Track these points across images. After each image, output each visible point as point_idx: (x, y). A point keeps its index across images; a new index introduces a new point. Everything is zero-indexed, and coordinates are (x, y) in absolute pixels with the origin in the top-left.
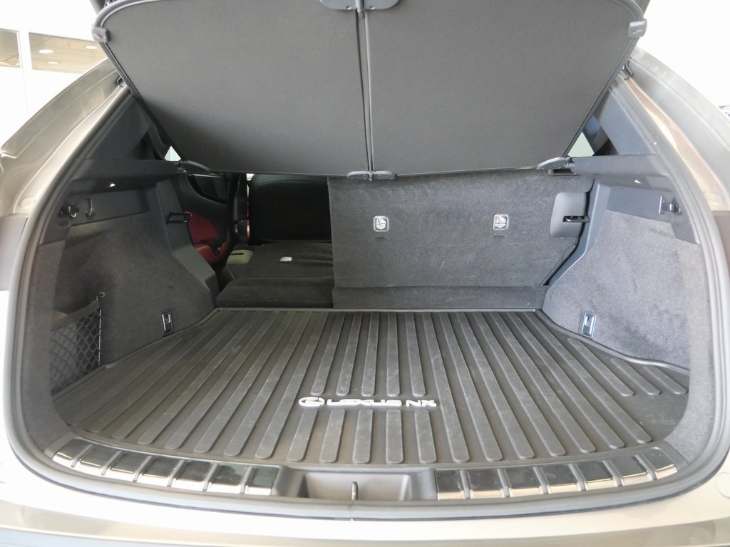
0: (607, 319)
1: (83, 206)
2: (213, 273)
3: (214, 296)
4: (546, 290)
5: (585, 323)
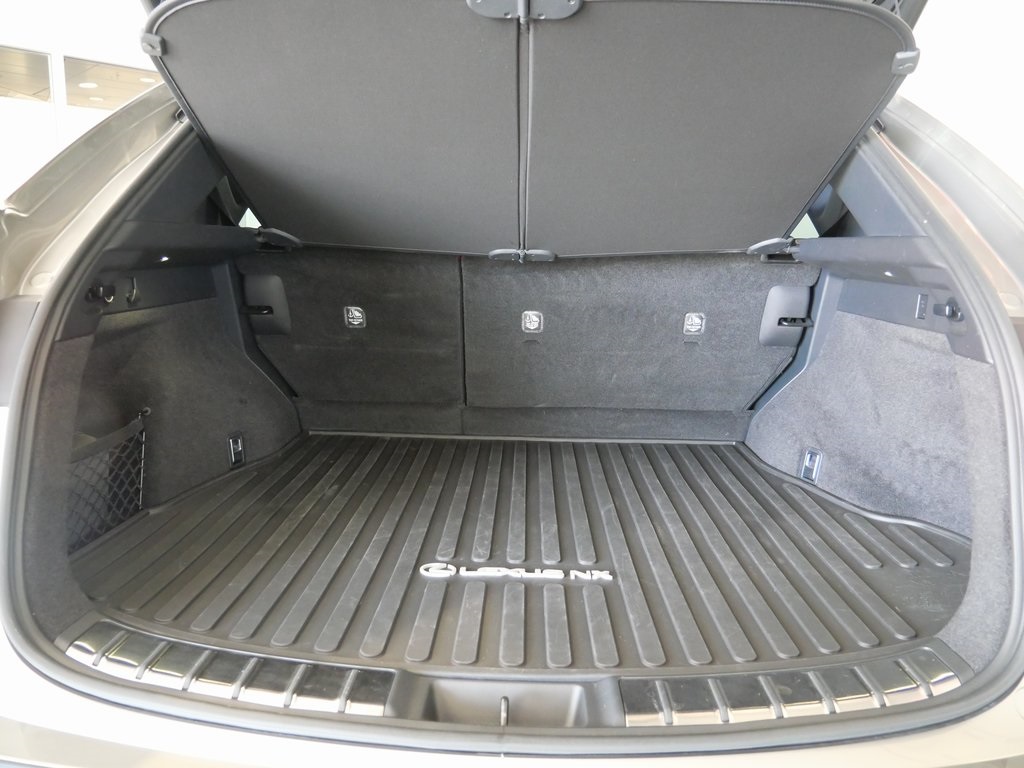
0: (838, 459)
1: (122, 286)
4: (751, 417)
5: (807, 462)
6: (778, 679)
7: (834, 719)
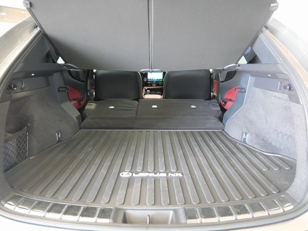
0: (254, 135)
1: (19, 84)
2: (79, 114)
3: (80, 124)
5: (244, 136)
6: (235, 207)
7: (253, 219)
